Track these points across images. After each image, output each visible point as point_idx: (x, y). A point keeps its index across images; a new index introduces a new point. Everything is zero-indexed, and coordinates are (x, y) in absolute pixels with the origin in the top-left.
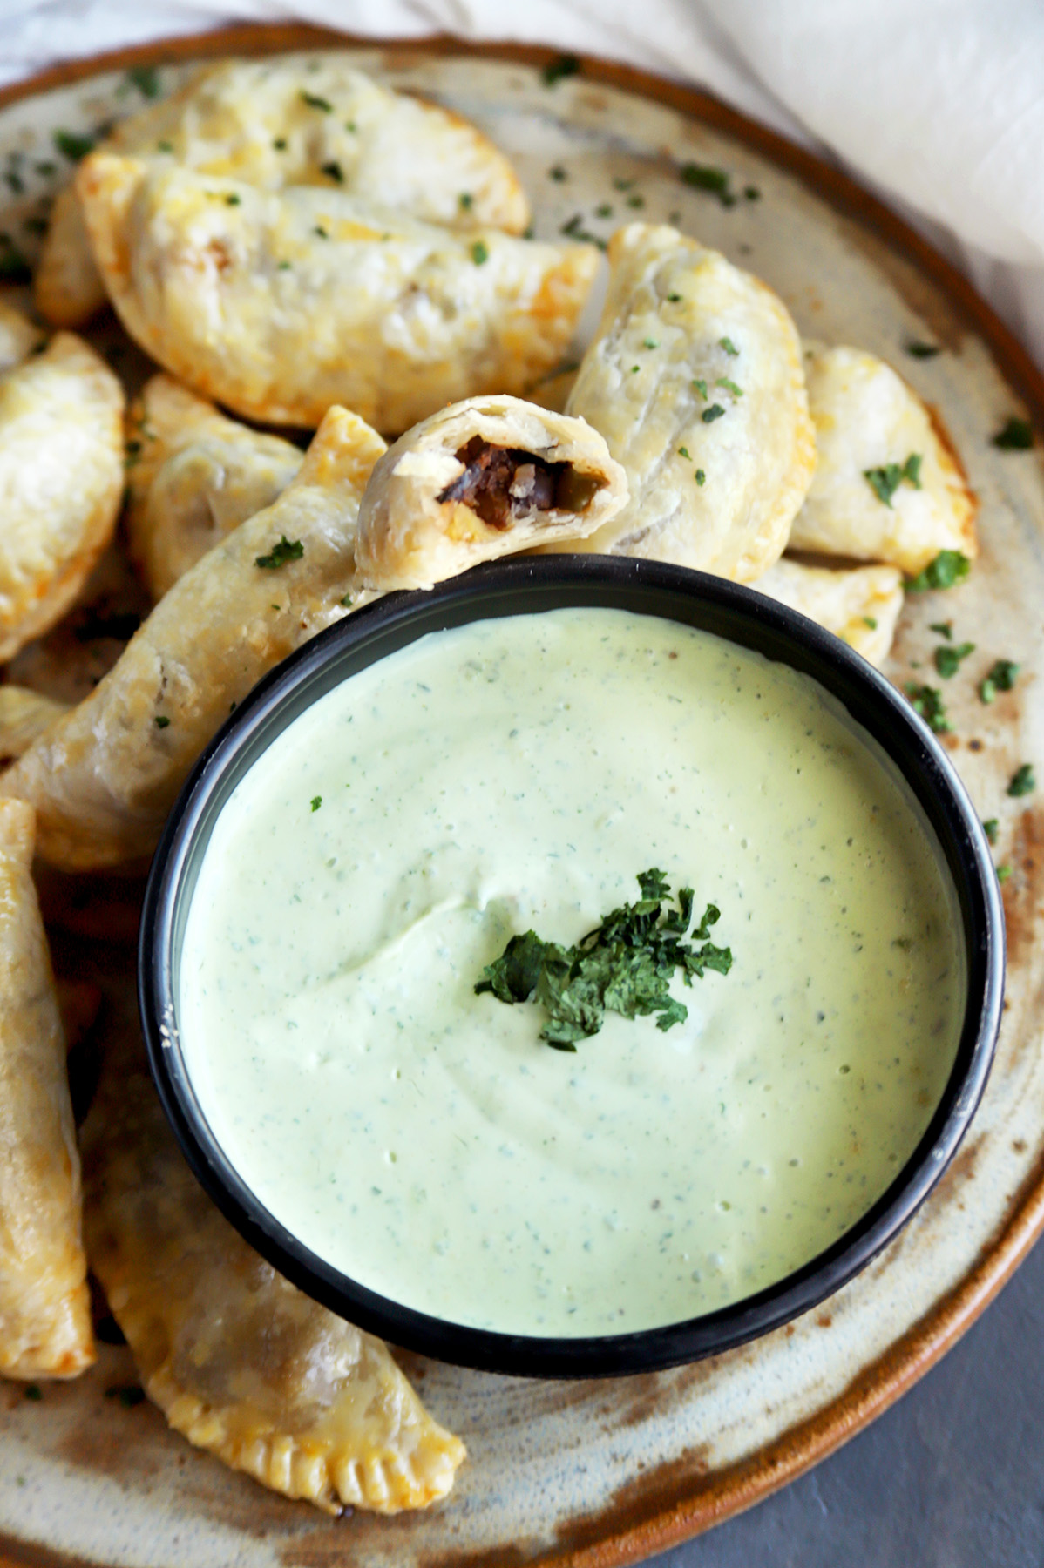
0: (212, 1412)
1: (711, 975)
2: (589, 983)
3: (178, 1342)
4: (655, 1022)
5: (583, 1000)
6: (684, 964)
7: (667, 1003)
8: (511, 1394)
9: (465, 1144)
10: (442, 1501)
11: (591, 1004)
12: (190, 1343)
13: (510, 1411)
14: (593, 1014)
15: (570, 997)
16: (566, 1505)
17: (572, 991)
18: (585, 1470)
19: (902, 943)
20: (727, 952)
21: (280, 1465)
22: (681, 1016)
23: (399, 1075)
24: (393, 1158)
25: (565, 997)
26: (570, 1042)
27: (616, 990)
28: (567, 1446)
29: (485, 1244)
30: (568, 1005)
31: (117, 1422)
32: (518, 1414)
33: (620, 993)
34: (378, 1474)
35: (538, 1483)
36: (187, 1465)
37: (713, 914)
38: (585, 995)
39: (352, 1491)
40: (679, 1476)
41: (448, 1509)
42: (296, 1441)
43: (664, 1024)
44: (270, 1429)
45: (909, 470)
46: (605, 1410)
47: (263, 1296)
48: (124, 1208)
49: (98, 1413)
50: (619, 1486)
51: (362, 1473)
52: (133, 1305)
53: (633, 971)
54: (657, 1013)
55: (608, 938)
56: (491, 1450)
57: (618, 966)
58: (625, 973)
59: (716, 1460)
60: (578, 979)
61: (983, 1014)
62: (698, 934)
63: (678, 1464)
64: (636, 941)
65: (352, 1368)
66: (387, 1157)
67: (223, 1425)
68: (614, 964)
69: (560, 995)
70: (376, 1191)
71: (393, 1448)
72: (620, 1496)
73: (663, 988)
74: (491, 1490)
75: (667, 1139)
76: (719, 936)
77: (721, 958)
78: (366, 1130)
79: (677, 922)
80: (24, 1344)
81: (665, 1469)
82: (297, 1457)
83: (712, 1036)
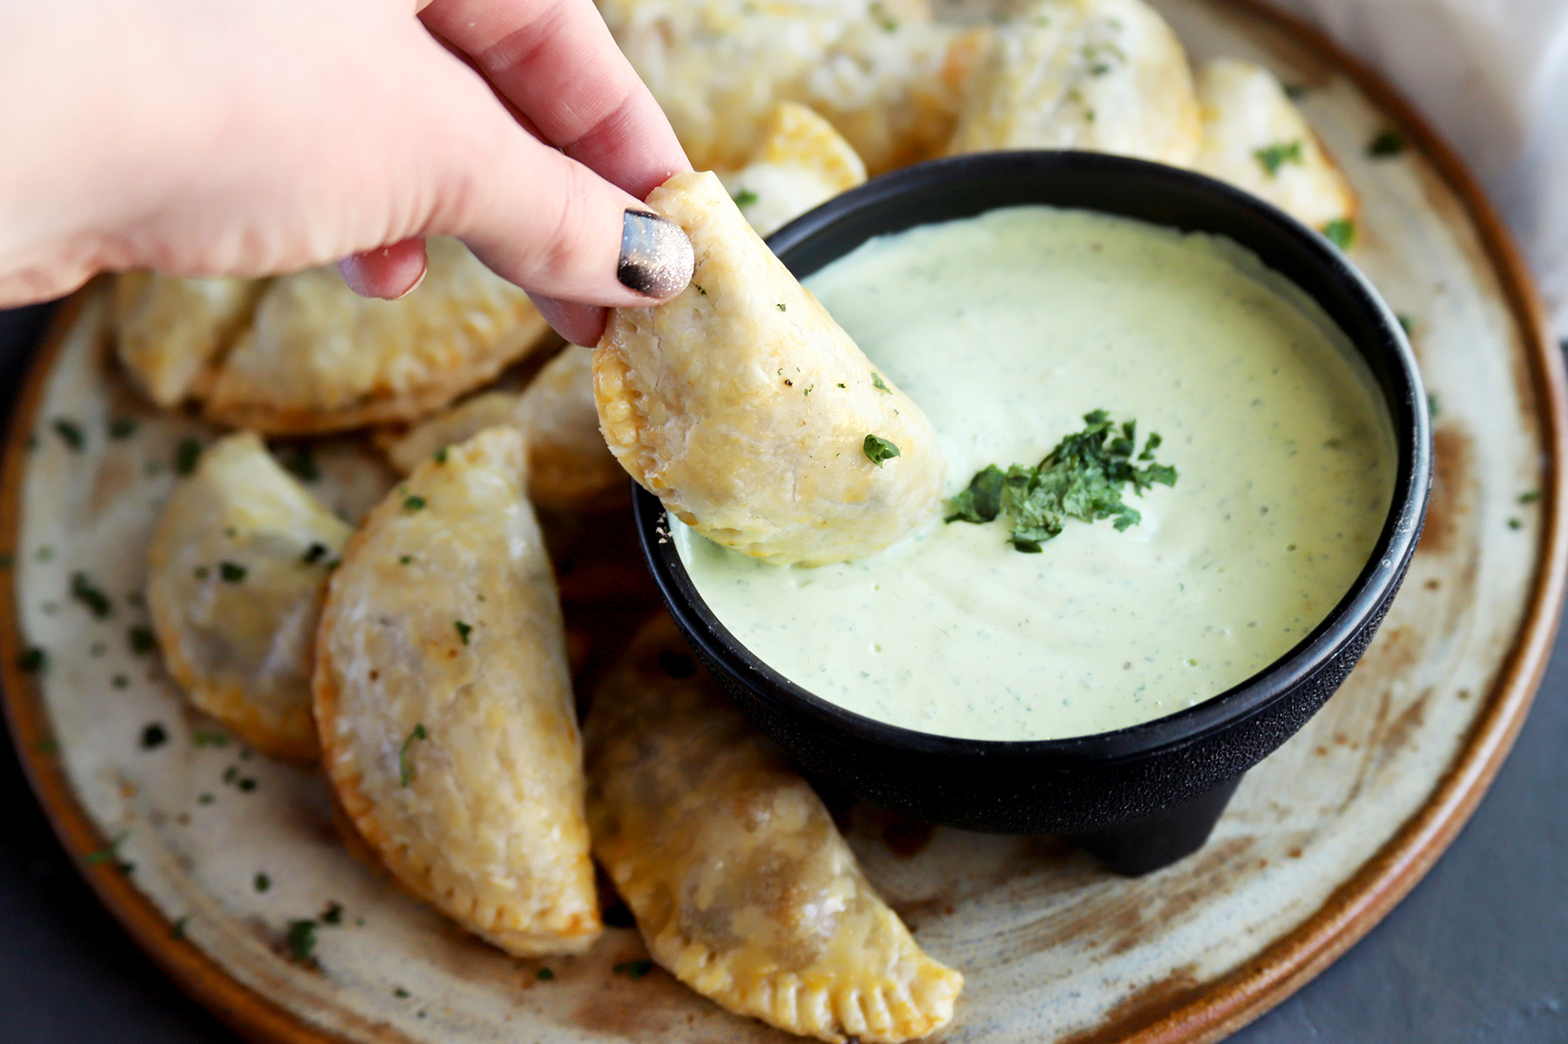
0: (718, 959)
1: (1159, 488)
2: (1048, 492)
3: (682, 894)
4: (1112, 524)
5: (1044, 508)
6: (1133, 479)
7: (1122, 509)
8: (1001, 939)
9: (945, 632)
10: (942, 1031)
11: (1051, 510)
12: (694, 890)
13: (1001, 953)
14: (1054, 518)
15: (1032, 506)
16: (1062, 1025)
17: (1034, 500)
18: (1078, 995)
19: (1333, 444)
20: (1171, 470)
21: (785, 1002)
22: (1135, 519)
23: (877, 588)
24: (878, 649)
25: (1027, 505)
26: (1037, 541)
27: (1074, 500)
28: (1059, 977)
29: (970, 708)
30: (1030, 513)
31: (627, 992)
32: (1009, 954)
33: (1077, 501)
34: (880, 1005)
35: (1034, 1010)
36: (696, 1023)
37: (1155, 441)
38: (1046, 503)
39: (856, 1022)
40: (1170, 991)
41: (950, 1039)
42: (800, 977)
43: (1120, 525)
44: (774, 967)
45: (1292, 152)
46: (1093, 944)
47: (761, 835)
48: (624, 785)
49: (608, 986)
50: (1113, 1005)
51: (864, 1003)
52: (636, 877)
53: (1087, 482)
54: (1113, 517)
55: (1062, 456)
56: (986, 987)
57: (1074, 474)
58: (1080, 482)
59: (1204, 975)
60: (1038, 489)
61: (1415, 452)
62: (1143, 457)
63: (1167, 982)
64: (1088, 458)
65: (847, 902)
66: (872, 648)
67: (730, 970)
68: (1070, 473)
69: (1022, 502)
70: (865, 675)
71: (892, 977)
72: (1116, 1012)
73: (1116, 497)
74: (989, 1019)
75: (1133, 613)
76: (1161, 457)
77: (1168, 475)
78: (850, 629)
79: (1122, 449)
80: (535, 905)
81: (1154, 988)
82: (801, 993)
83: (1166, 534)
